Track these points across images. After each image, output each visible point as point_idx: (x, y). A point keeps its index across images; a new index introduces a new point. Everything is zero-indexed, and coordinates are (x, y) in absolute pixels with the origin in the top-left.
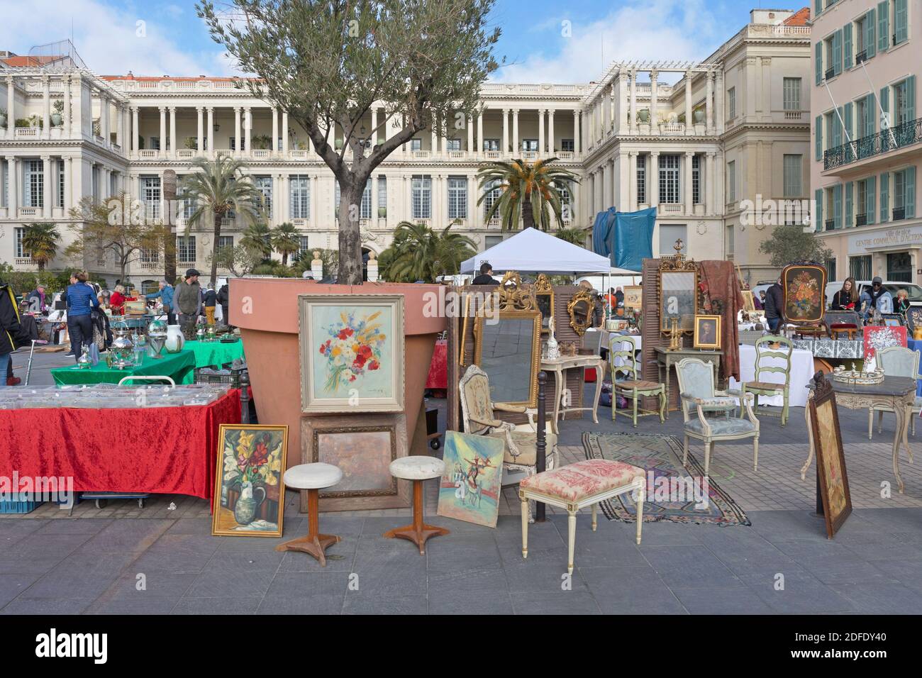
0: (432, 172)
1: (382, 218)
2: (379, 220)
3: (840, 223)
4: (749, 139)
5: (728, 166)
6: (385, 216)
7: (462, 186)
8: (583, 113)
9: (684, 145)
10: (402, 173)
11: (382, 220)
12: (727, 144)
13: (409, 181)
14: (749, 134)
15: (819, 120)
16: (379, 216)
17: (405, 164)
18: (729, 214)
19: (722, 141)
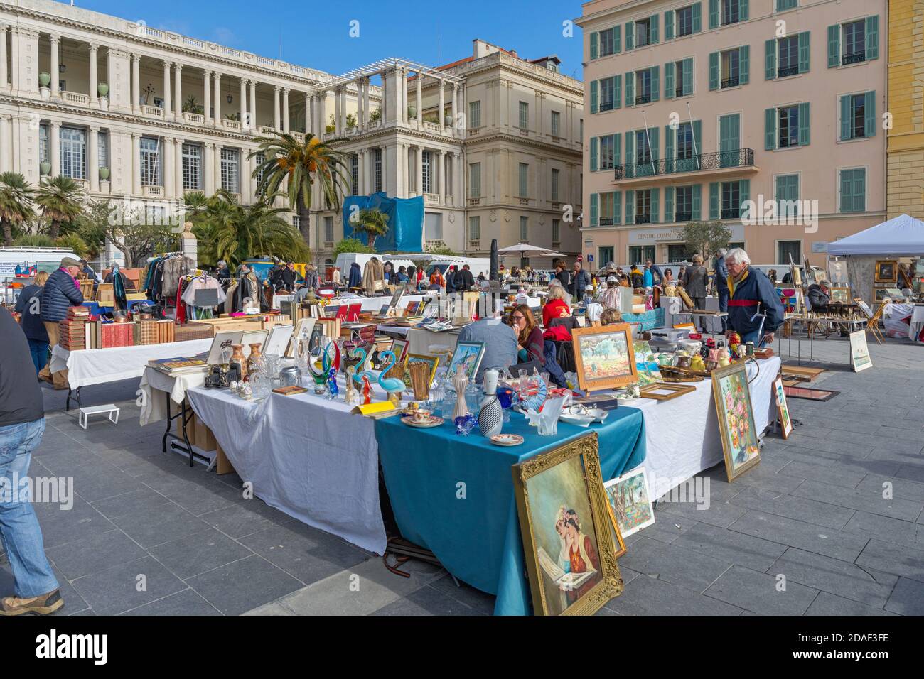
0: (168, 133)
1: (105, 181)
2: (100, 183)
3: (619, 220)
4: (502, 146)
5: (469, 167)
6: (109, 179)
7: (195, 154)
8: (315, 97)
9: (440, 144)
10: (131, 130)
11: (105, 185)
12: (469, 148)
13: (137, 142)
14: (501, 142)
15: (593, 141)
16: (100, 178)
17: (135, 119)
18: (471, 208)
19: (464, 145)
